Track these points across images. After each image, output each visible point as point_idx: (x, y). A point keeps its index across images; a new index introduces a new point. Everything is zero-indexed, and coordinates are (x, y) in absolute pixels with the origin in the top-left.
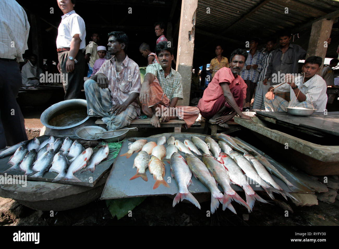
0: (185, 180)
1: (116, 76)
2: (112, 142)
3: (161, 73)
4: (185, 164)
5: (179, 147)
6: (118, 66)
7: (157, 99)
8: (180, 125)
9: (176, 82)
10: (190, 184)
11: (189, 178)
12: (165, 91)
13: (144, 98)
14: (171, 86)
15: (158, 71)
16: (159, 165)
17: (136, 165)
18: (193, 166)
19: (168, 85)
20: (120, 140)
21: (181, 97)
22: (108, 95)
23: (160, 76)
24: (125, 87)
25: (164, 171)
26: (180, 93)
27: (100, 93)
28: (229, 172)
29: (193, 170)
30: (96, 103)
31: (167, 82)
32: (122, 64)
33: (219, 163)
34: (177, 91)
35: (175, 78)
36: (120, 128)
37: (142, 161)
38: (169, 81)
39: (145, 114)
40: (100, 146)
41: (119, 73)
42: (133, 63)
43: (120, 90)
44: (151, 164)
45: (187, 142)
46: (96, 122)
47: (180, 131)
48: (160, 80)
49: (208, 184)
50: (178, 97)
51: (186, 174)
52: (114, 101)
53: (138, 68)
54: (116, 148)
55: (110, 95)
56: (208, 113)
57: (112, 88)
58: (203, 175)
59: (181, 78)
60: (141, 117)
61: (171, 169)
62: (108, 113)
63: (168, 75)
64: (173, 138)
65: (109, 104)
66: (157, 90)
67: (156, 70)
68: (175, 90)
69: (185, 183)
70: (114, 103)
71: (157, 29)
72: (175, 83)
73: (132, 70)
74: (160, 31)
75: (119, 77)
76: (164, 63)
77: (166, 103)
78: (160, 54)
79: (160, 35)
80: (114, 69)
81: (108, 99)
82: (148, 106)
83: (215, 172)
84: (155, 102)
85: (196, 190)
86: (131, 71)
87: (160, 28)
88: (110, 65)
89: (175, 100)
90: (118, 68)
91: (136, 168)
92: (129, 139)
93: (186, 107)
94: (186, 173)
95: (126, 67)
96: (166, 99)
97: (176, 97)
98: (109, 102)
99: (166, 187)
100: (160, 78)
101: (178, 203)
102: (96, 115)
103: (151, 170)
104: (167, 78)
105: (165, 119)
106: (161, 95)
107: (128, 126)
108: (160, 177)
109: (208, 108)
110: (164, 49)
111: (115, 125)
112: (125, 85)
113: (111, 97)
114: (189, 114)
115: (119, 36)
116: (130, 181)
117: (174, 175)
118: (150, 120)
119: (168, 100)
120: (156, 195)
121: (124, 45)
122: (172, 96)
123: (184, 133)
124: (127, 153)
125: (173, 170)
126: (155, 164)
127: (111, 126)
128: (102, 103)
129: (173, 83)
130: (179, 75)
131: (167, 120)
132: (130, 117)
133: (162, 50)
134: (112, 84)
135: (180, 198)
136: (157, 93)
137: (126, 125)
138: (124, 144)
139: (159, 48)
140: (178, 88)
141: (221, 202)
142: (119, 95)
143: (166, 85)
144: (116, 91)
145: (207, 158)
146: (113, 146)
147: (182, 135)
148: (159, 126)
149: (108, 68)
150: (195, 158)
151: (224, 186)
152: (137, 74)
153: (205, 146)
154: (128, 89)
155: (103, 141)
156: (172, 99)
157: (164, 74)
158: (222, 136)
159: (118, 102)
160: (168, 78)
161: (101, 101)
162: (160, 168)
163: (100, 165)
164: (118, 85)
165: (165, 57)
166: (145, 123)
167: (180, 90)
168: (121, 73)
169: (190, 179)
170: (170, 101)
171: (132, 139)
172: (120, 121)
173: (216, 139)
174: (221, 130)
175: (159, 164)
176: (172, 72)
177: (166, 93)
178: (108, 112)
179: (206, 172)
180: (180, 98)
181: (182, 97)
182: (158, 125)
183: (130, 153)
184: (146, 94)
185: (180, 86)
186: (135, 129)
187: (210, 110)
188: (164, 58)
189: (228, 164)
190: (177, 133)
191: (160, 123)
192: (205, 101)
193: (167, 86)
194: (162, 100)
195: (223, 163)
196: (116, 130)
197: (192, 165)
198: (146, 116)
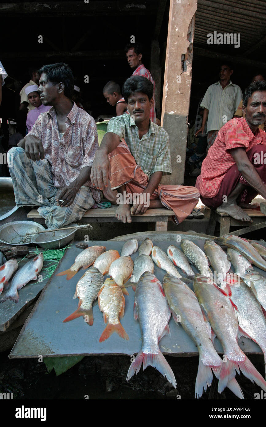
0: (155, 328)
1: (59, 139)
2: (50, 249)
3: (133, 131)
4: (160, 294)
5: (157, 260)
6: (61, 123)
7: (125, 176)
8: (166, 217)
9: (160, 146)
10: (165, 334)
11: (163, 323)
12: (141, 162)
13: (98, 177)
14: (150, 152)
15: (127, 127)
16: (116, 296)
17: (78, 293)
18: (173, 301)
19: (145, 150)
20: (63, 245)
21: (167, 170)
22: (47, 171)
23: (131, 136)
24: (74, 158)
25: (124, 306)
26: (165, 163)
27: (33, 168)
28: (238, 314)
29: (173, 308)
30: (28, 185)
31: (144, 145)
32: (67, 119)
33: (221, 295)
34: (160, 162)
35: (157, 139)
36: (65, 225)
37: (89, 287)
38: (147, 144)
39: (108, 200)
40: (31, 256)
41: (63, 134)
42: (86, 117)
43: (66, 163)
44: (102, 293)
45: (172, 251)
46: (28, 215)
47: (166, 229)
48: (132, 143)
49: (195, 338)
50: (163, 171)
51: (160, 314)
52: (58, 180)
53: (94, 124)
54: (55, 259)
55: (51, 171)
56: (212, 198)
57: (53, 159)
58: (189, 318)
59: (168, 138)
60: (102, 205)
61: (135, 304)
62: (47, 200)
63: (145, 134)
64: (150, 242)
65: (50, 186)
66: (126, 161)
67: (124, 126)
68: (157, 160)
69: (155, 333)
70: (57, 184)
71: (130, 56)
72: (157, 147)
73: (84, 128)
74: (136, 58)
75: (63, 141)
76: (137, 114)
77: (142, 182)
78: (131, 99)
79: (136, 65)
80: (54, 128)
81: (47, 177)
82: (111, 188)
83: (212, 314)
84: (122, 181)
85: (174, 347)
86: (81, 131)
87: (135, 54)
88: (49, 121)
89: (157, 177)
90: (62, 126)
91: (78, 298)
92: (76, 245)
93: (176, 187)
94: (159, 312)
95: (74, 124)
96: (141, 175)
97: (160, 170)
98: (49, 182)
99: (123, 338)
100: (131, 139)
101: (137, 373)
102: (29, 204)
103: (101, 304)
104: (143, 139)
105: (138, 209)
106: (130, 168)
107: (78, 222)
108: (114, 318)
109: (211, 190)
110: (136, 91)
111: (58, 220)
112: (73, 154)
113: (52, 175)
114: (180, 199)
115: (52, 72)
116: (64, 323)
117: (138, 316)
118: (114, 211)
119: (146, 177)
120: (101, 354)
121: (62, 85)
122: (153, 169)
123: (172, 233)
124: (69, 269)
125: (138, 307)
126: (108, 295)
127: (51, 222)
128: (38, 184)
129: (154, 147)
130: (164, 133)
131: (142, 211)
132: (81, 207)
133: (133, 92)
134: (53, 152)
135: (143, 363)
136: (126, 165)
137: (74, 220)
138: (69, 253)
139: (127, 89)
140: (162, 156)
141: (217, 375)
142: (66, 170)
143: (141, 151)
144: (59, 164)
145: (201, 284)
146: (50, 255)
147: (168, 236)
148: (129, 221)
149: (45, 127)
150: (179, 283)
151: (226, 342)
152: (92, 135)
153: (202, 259)
154: (78, 160)
155: (37, 247)
156: (152, 175)
157: (137, 133)
158: (234, 241)
159: (64, 182)
160: (145, 140)
161: (36, 181)
162: (116, 301)
163: (26, 289)
164: (63, 154)
165: (138, 105)
166: (107, 216)
167: (166, 158)
168: (66, 135)
169: (165, 325)
170: (149, 178)
171: (82, 244)
172: (64, 215)
173: (224, 246)
174: (238, 225)
175: (115, 294)
176: (153, 129)
177: (142, 164)
178: (49, 199)
179: (195, 313)
180: (166, 173)
181: (169, 170)
182: (128, 219)
183: (73, 270)
184: (100, 171)
185: (167, 152)
186: (88, 226)
187: (215, 192)
188: (136, 106)
189: (237, 297)
190: (159, 232)
191: (131, 214)
192: (204, 179)
193: (144, 152)
194: (133, 177)
195: (230, 295)
196: (58, 229)
197: (172, 298)
198: (110, 204)
